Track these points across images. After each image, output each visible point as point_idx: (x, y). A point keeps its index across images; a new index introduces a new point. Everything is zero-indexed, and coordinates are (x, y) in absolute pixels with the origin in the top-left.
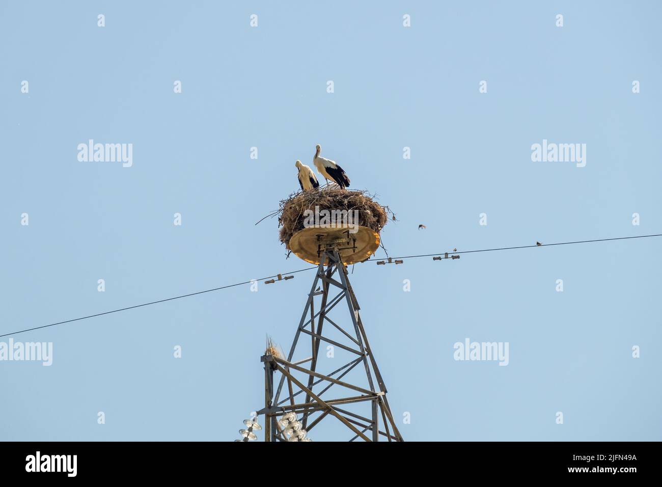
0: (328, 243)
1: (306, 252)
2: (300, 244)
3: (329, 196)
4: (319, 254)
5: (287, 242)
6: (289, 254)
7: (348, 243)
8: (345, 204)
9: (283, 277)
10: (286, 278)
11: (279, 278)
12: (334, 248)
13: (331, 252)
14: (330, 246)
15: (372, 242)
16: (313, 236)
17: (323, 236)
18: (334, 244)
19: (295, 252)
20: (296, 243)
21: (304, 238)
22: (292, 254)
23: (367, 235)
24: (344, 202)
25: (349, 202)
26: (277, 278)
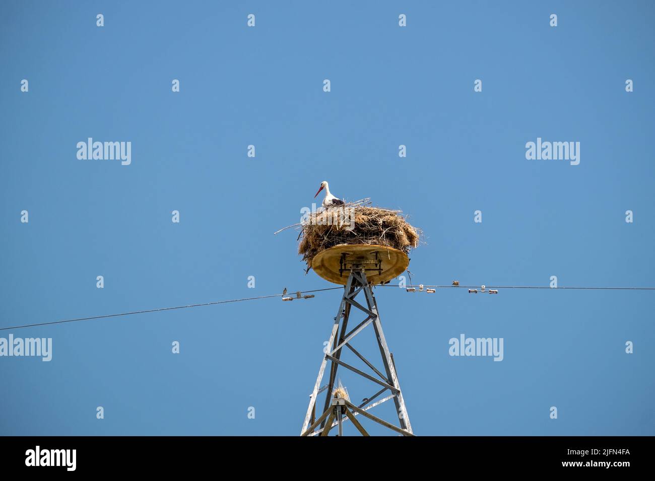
0: (355, 263)
1: (326, 269)
2: (322, 260)
3: (363, 214)
4: (341, 273)
5: (310, 258)
6: (308, 270)
7: (376, 265)
8: (380, 224)
9: (303, 295)
10: (307, 297)
11: (298, 296)
12: (361, 270)
13: (359, 274)
14: (357, 267)
15: (399, 265)
16: (338, 253)
17: (348, 254)
18: (361, 264)
19: (315, 269)
20: (320, 260)
21: (329, 255)
22: (311, 270)
23: (396, 258)
24: (377, 221)
25: (384, 222)
26: (295, 296)
